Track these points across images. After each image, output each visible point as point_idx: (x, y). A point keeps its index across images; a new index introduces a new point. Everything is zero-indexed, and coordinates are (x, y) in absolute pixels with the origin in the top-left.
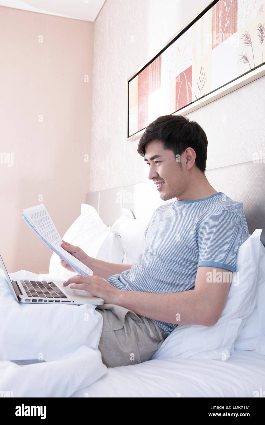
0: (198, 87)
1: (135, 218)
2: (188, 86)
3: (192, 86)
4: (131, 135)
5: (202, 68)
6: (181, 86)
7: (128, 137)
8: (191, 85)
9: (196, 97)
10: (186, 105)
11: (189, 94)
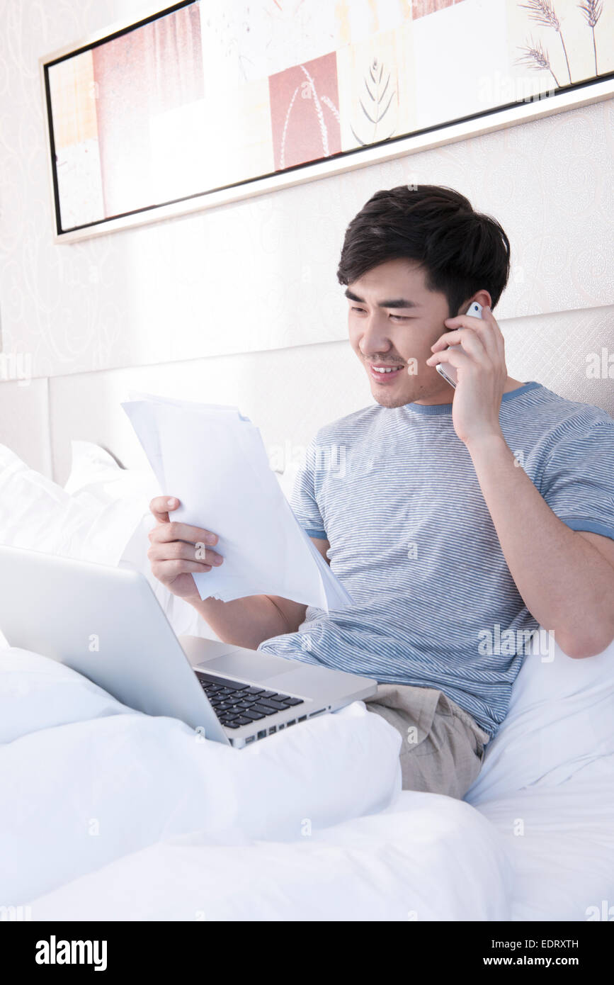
0: (365, 111)
1: (121, 466)
2: (324, 106)
3: (338, 109)
4: (73, 226)
5: (375, 64)
6: (291, 105)
7: (60, 232)
8: (337, 105)
9: (357, 138)
10: (319, 157)
11: (329, 129)
